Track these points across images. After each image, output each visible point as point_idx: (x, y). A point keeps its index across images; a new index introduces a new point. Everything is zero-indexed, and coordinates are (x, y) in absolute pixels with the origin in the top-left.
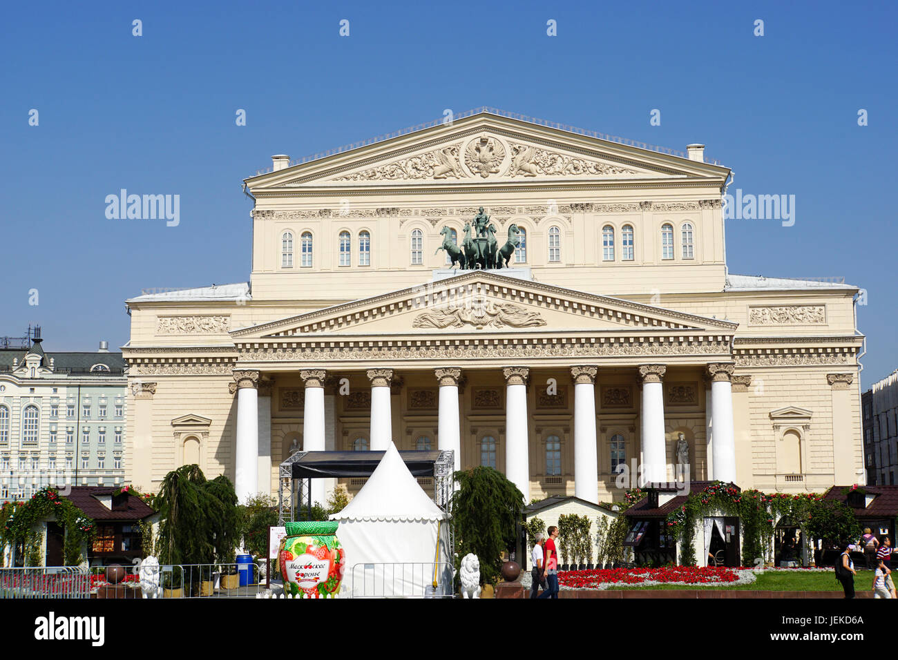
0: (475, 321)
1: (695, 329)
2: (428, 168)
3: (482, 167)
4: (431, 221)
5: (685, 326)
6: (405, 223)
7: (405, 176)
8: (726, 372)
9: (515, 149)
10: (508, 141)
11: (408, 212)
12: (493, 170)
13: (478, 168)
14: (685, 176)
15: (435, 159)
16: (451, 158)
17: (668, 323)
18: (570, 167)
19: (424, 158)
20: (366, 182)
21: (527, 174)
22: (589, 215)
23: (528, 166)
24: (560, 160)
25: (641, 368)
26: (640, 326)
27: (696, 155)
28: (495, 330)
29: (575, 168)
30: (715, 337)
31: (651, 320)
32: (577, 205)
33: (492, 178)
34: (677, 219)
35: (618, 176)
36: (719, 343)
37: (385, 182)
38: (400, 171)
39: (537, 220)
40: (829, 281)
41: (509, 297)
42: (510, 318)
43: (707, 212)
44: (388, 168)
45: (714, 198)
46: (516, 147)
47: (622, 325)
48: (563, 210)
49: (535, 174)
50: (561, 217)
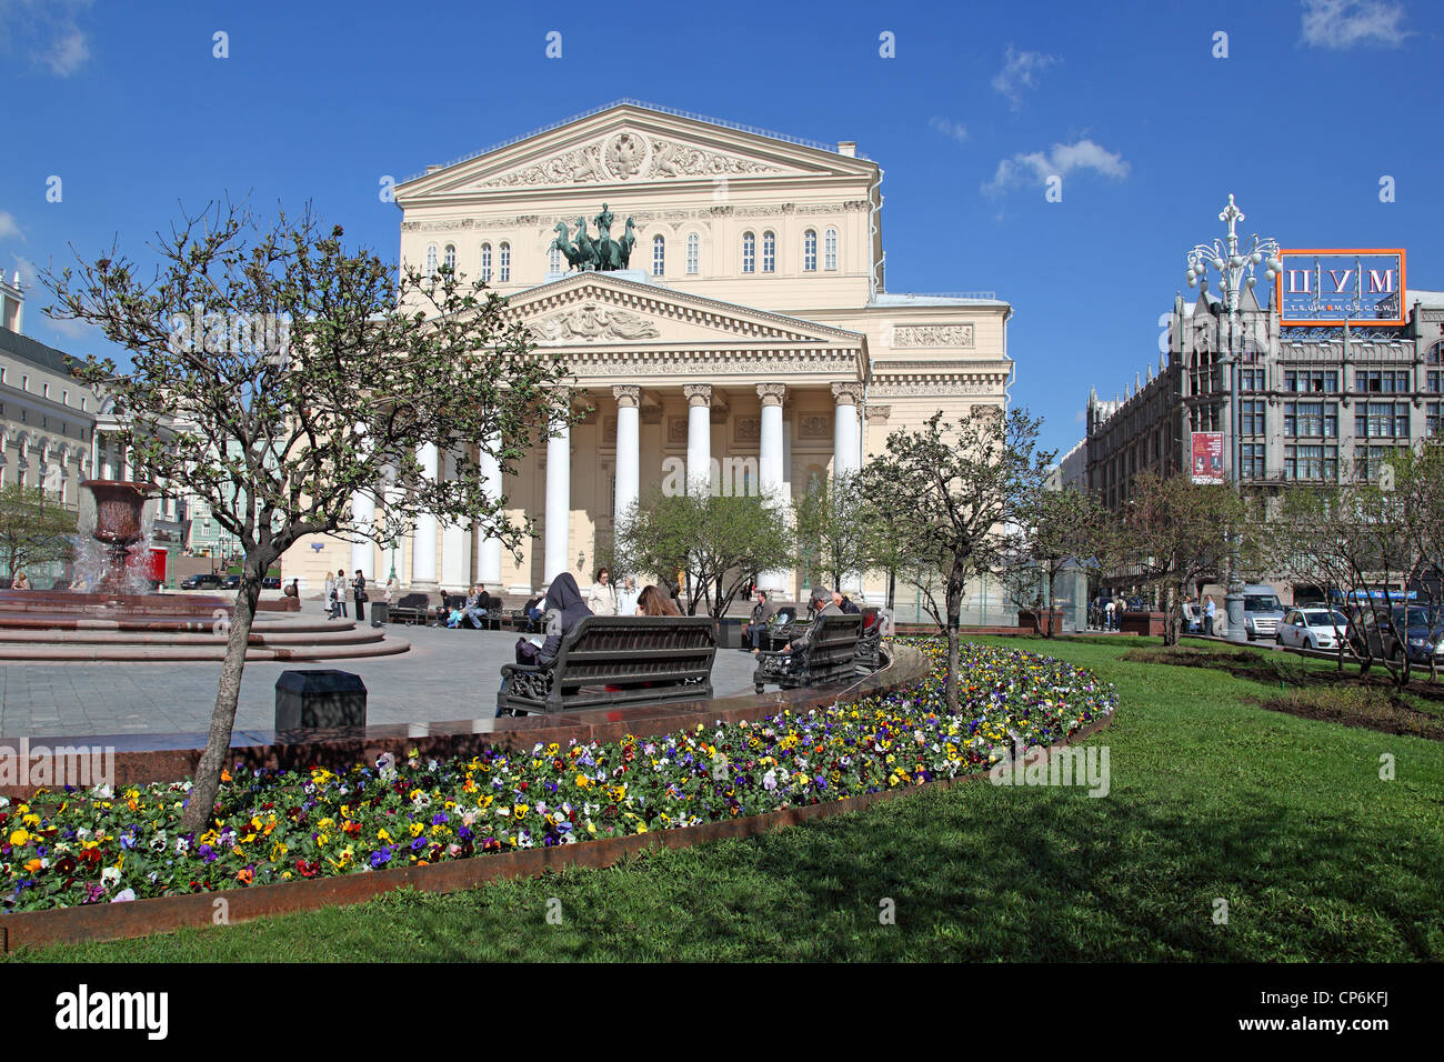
0: (585, 332)
1: (818, 341)
2: (569, 170)
3: (621, 167)
5: (807, 338)
6: (544, 232)
7: (547, 179)
8: (851, 394)
9: (656, 147)
10: (649, 138)
11: (547, 220)
12: (633, 170)
13: (617, 168)
14: (830, 173)
15: (575, 160)
16: (592, 158)
17: (789, 334)
18: (712, 165)
20: (508, 188)
21: (668, 173)
22: (729, 221)
23: (669, 164)
24: (701, 157)
25: (759, 387)
26: (759, 337)
27: (848, 151)
28: (606, 342)
29: (716, 166)
30: (840, 351)
31: (770, 329)
32: (716, 208)
33: (632, 179)
34: (820, 223)
35: (761, 174)
36: (843, 358)
37: (527, 187)
38: (541, 174)
39: (675, 227)
40: (978, 297)
41: (620, 304)
42: (622, 329)
43: (853, 214)
44: (528, 172)
45: (860, 199)
46: (658, 143)
47: (740, 336)
48: (702, 215)
49: (675, 173)
50: (700, 222)
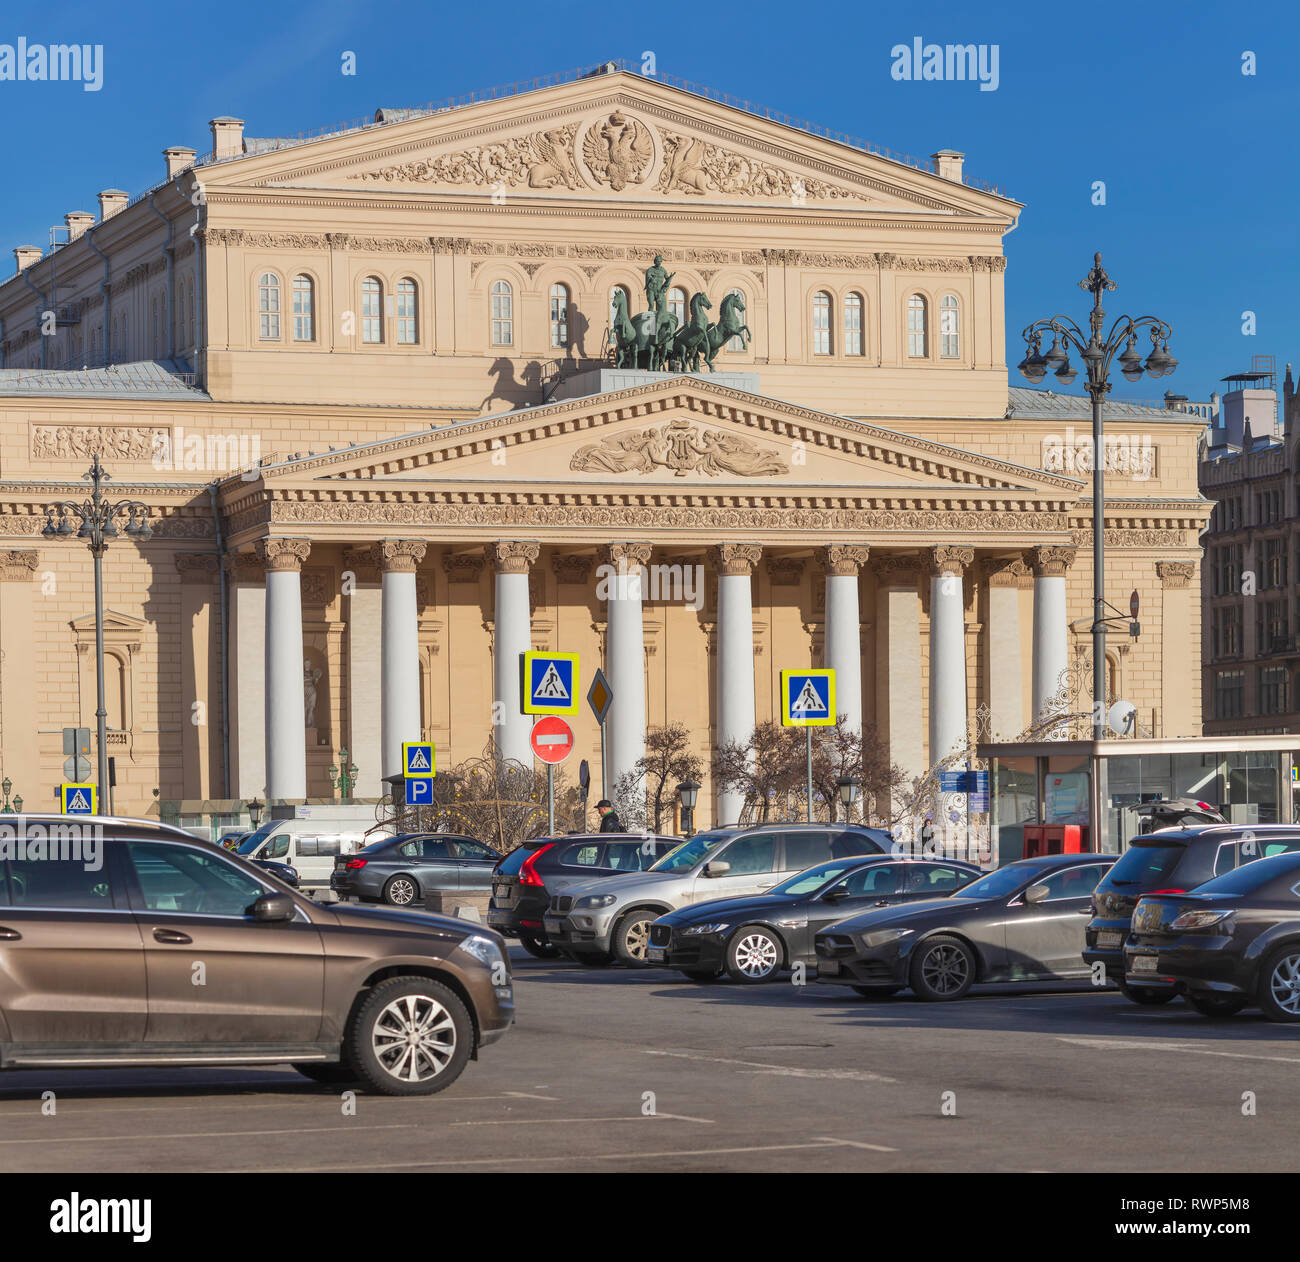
0: (674, 463)
1: (1020, 489)
2: (519, 165)
4: (526, 267)
5: (1005, 484)
6: (480, 267)
7: (479, 177)
9: (671, 142)
10: (656, 125)
12: (633, 176)
13: (607, 172)
14: (951, 212)
15: (531, 150)
16: (561, 150)
17: (979, 478)
18: (761, 179)
19: (511, 147)
21: (691, 189)
22: (793, 271)
23: (692, 175)
24: (744, 166)
25: (938, 549)
26: (938, 481)
27: (951, 170)
29: (770, 184)
31: (954, 471)
32: (773, 251)
33: (630, 192)
34: (935, 286)
35: (841, 203)
37: (443, 187)
38: (469, 169)
41: (730, 423)
43: (982, 276)
44: (446, 162)
46: (672, 136)
47: (908, 478)
48: (751, 259)
49: (705, 189)
50: (747, 269)
